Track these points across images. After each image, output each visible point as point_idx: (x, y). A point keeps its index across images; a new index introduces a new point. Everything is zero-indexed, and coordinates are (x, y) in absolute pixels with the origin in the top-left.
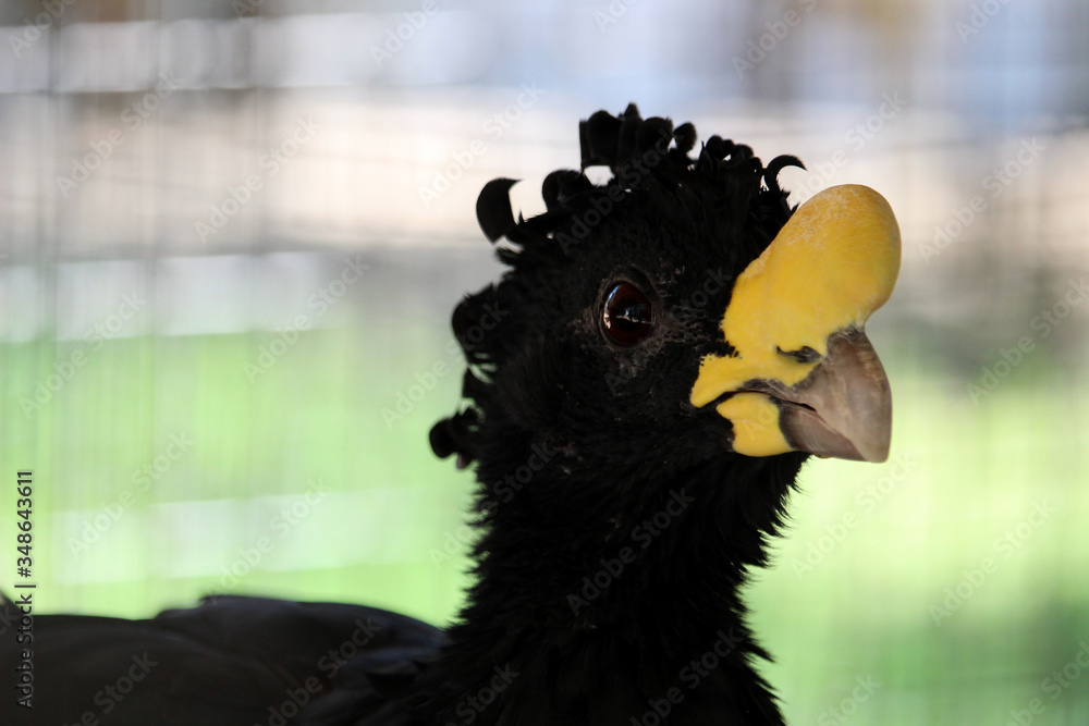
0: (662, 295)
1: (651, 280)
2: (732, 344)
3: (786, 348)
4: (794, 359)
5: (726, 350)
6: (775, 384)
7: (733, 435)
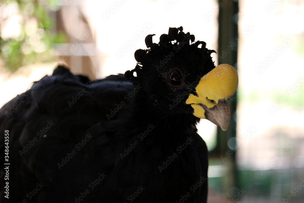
0: (184, 79)
1: (182, 74)
2: (197, 94)
3: (209, 98)
4: (210, 102)
5: (195, 94)
6: (205, 106)
7: (193, 112)
